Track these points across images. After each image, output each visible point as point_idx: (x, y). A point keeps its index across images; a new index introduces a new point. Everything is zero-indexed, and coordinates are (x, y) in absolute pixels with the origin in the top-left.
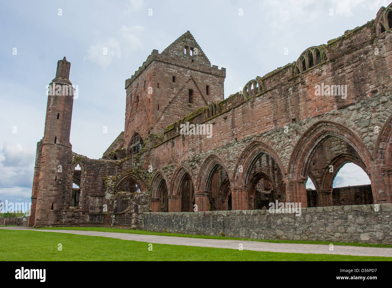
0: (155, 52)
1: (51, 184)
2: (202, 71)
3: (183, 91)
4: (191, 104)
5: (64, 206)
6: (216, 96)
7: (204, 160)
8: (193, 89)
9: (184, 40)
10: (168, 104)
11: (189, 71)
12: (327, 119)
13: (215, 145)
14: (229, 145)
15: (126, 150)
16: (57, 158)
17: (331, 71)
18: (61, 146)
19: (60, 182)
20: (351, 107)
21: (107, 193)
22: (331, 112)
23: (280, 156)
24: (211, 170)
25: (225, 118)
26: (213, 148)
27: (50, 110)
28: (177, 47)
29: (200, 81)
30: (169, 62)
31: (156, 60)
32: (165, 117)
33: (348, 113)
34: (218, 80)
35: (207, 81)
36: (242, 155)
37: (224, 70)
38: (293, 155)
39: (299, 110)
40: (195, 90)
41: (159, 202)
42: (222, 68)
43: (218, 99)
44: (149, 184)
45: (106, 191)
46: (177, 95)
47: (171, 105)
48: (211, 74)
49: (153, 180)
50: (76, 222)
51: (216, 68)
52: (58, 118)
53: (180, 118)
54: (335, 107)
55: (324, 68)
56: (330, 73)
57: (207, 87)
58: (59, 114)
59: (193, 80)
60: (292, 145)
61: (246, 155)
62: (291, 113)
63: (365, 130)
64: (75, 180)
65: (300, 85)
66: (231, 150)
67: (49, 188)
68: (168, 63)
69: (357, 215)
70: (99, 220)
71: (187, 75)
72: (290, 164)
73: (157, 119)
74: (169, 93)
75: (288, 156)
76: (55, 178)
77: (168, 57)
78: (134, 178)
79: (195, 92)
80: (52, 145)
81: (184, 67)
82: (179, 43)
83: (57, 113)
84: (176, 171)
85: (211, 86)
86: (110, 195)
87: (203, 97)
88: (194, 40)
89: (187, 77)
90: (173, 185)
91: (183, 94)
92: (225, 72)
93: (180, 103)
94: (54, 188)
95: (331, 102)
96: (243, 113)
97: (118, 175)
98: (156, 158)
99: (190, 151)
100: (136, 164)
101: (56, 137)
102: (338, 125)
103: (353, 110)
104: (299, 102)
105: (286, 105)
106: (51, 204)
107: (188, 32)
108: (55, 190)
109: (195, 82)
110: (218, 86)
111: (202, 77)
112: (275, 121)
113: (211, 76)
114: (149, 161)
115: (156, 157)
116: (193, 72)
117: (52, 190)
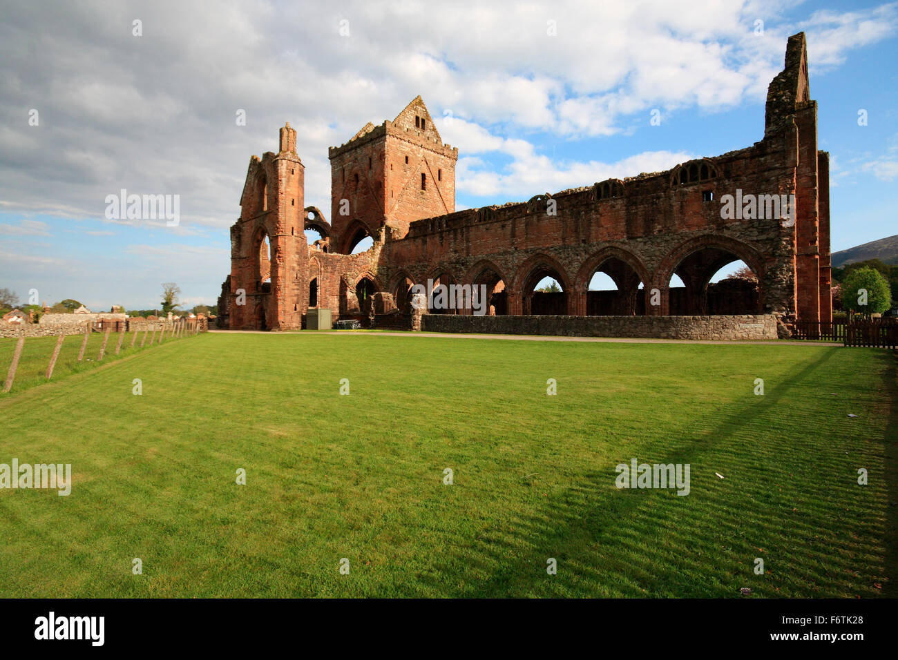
0: (388, 122)
1: (293, 282)
2: (435, 150)
3: (416, 174)
4: (424, 191)
5: (303, 306)
6: (447, 182)
7: (472, 264)
8: (426, 173)
9: (414, 106)
10: (402, 189)
11: (422, 150)
12: (617, 245)
13: (489, 250)
14: (506, 252)
16: (297, 253)
17: (626, 206)
18: (298, 239)
19: (300, 280)
20: (639, 240)
22: (621, 240)
23: (566, 270)
25: (503, 226)
26: (486, 253)
27: (282, 194)
28: (408, 116)
29: (432, 163)
30: (402, 138)
31: (389, 134)
32: (399, 206)
33: (636, 244)
34: (450, 161)
35: (440, 164)
36: (523, 264)
37: (456, 150)
38: (580, 270)
39: (590, 234)
42: (454, 148)
43: (450, 186)
44: (385, 281)
46: (410, 180)
47: (404, 191)
48: (443, 154)
49: (391, 278)
51: (447, 146)
52: (293, 204)
54: (625, 236)
55: (620, 202)
56: (624, 208)
57: (440, 171)
58: (293, 200)
60: (580, 262)
61: (527, 265)
62: (581, 233)
63: (649, 259)
65: (593, 211)
66: (509, 258)
67: (291, 287)
69: (660, 322)
71: (420, 155)
72: (576, 277)
73: (391, 208)
74: (402, 176)
75: (576, 271)
76: (296, 276)
79: (427, 176)
80: (289, 238)
81: (417, 144)
82: (409, 112)
83: (290, 198)
84: (430, 270)
85: (444, 170)
86: (352, 294)
87: (435, 183)
88: (425, 108)
89: (420, 157)
91: (416, 179)
93: (413, 190)
94: (296, 287)
95: (622, 232)
96: (527, 225)
97: (354, 272)
98: (396, 254)
99: (452, 252)
100: (371, 259)
101: (293, 228)
102: (625, 252)
103: (641, 242)
104: (591, 226)
105: (577, 227)
106: (294, 305)
107: (419, 96)
108: (298, 289)
109: (427, 164)
110: (450, 170)
111: (434, 158)
112: (564, 239)
113: (443, 157)
114: (384, 256)
115: (394, 253)
116: (426, 151)
117: (294, 289)
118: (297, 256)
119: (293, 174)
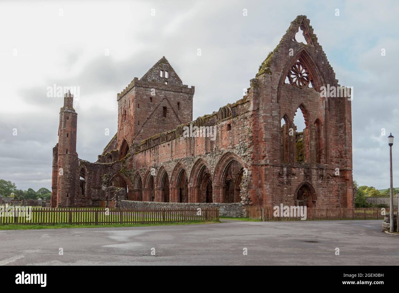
0: (136, 79)
1: (66, 181)
2: (174, 90)
3: (158, 108)
4: (165, 118)
5: (75, 195)
6: (185, 110)
7: (159, 168)
8: (167, 106)
9: (160, 65)
10: (146, 119)
11: (163, 92)
13: (164, 160)
14: (169, 162)
15: (119, 151)
16: (69, 164)
18: (71, 156)
19: (72, 180)
20: (209, 154)
21: (103, 186)
23: (187, 173)
24: (164, 174)
25: (169, 145)
26: (163, 162)
27: (62, 131)
28: (154, 71)
29: (172, 99)
30: (147, 86)
31: (137, 86)
32: (144, 130)
34: (188, 96)
35: (178, 99)
36: (174, 169)
37: (193, 88)
38: (191, 173)
39: (195, 150)
40: (168, 106)
41: (140, 192)
42: (192, 87)
43: (187, 113)
44: (132, 179)
45: (102, 185)
46: (153, 112)
47: (149, 120)
48: (182, 92)
49: (135, 177)
50: (83, 205)
51: (186, 87)
52: (68, 136)
53: (155, 130)
54: (205, 152)
57: (179, 104)
58: (68, 134)
59: (167, 99)
60: (191, 168)
61: (176, 169)
62: (192, 150)
63: (212, 167)
64: (81, 175)
66: (170, 165)
67: (65, 183)
68: (146, 88)
70: (98, 204)
71: (161, 95)
73: (138, 132)
74: (147, 112)
76: (68, 177)
77: (146, 83)
78: (122, 175)
79: (168, 108)
80: (66, 155)
81: (159, 89)
82: (156, 68)
83: (66, 133)
84: (147, 172)
85: (182, 102)
86: (105, 187)
87: (174, 112)
88: (168, 64)
89: (162, 96)
90: (145, 182)
91: (158, 111)
92: (194, 89)
93: (156, 119)
94: (68, 184)
95: (204, 149)
96: (176, 144)
97: (110, 173)
99: (153, 160)
100: (123, 165)
101: (67, 150)
102: (205, 162)
103: (209, 156)
104: (195, 145)
105: (191, 146)
106: (67, 194)
107: (164, 57)
108: (69, 185)
109: (168, 100)
110: (188, 102)
111: (174, 95)
112: (187, 154)
113: (182, 94)
114: (132, 163)
115: (136, 161)
116: (166, 92)
117: (67, 185)
118: (69, 166)
119: (68, 119)
